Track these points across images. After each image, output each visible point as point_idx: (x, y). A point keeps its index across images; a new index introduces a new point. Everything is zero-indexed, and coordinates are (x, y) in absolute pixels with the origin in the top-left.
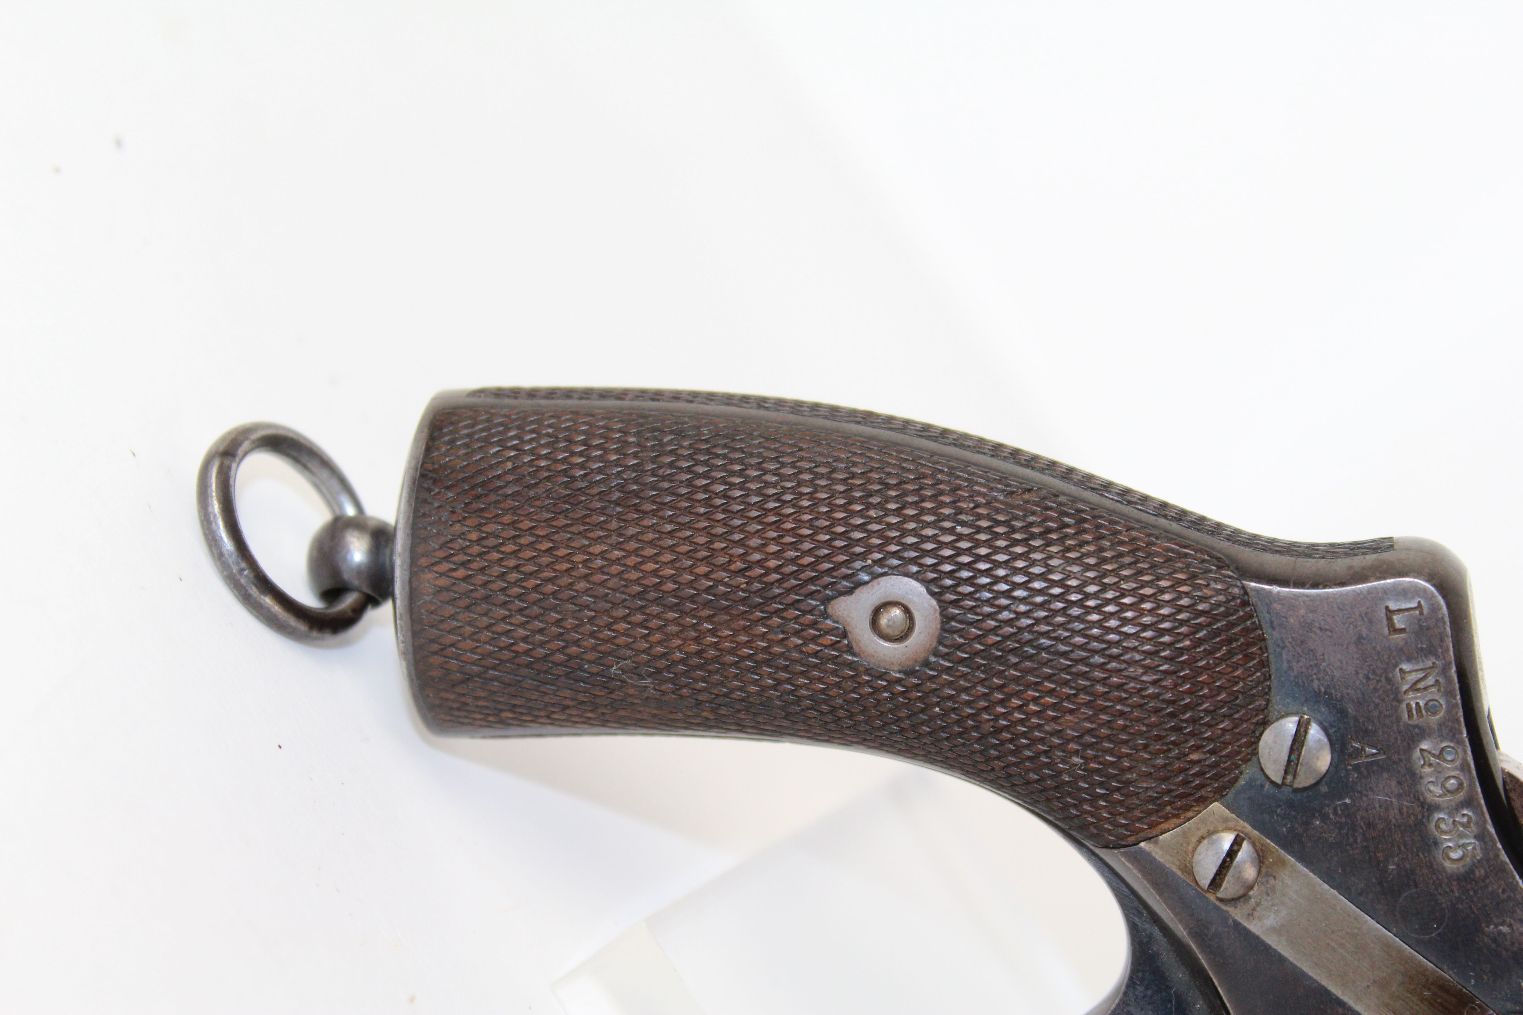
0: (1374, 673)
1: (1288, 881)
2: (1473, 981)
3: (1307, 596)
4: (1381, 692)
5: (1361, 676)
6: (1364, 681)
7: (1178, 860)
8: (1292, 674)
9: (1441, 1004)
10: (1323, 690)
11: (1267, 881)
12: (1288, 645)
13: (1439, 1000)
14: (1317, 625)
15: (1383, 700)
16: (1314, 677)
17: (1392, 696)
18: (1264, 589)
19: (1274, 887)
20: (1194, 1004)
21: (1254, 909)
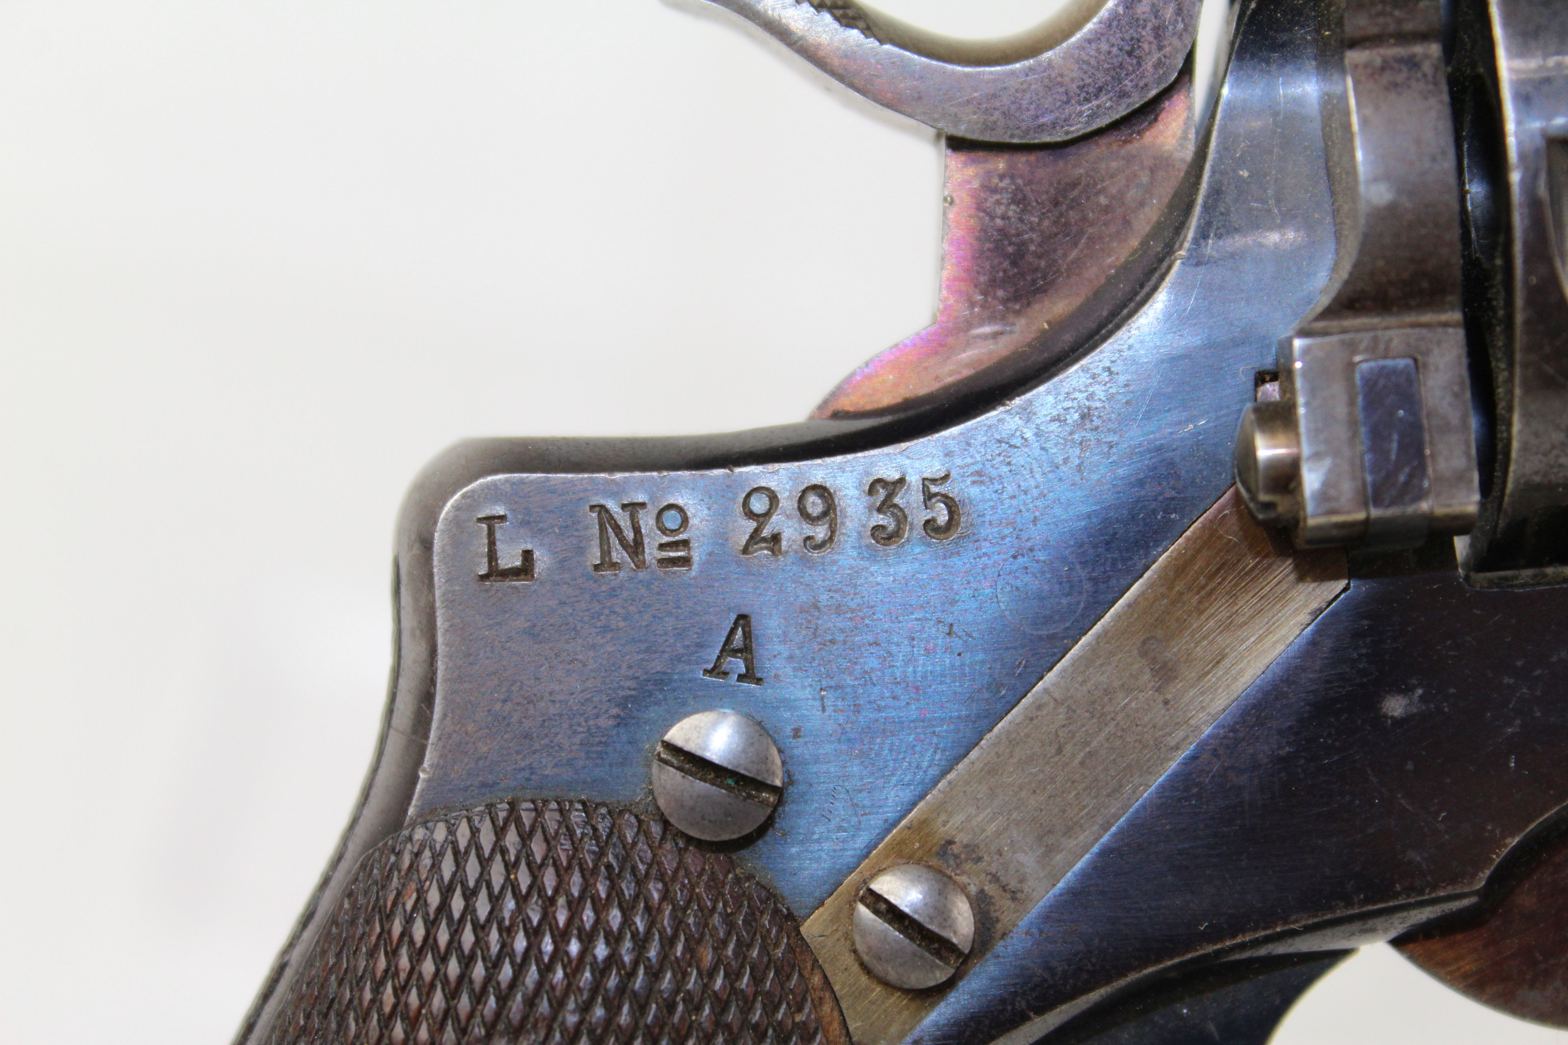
0: (597, 615)
1: (957, 819)
2: (1173, 516)
3: (445, 716)
4: (632, 609)
5: (599, 640)
6: (609, 636)
7: (900, 1013)
8: (581, 763)
9: (1211, 577)
10: (615, 711)
11: (956, 857)
12: (528, 762)
13: (1202, 580)
14: (498, 706)
15: (647, 606)
16: (591, 723)
17: (643, 591)
18: (423, 790)
19: (966, 846)
20: (1181, 1017)
21: (1004, 888)
